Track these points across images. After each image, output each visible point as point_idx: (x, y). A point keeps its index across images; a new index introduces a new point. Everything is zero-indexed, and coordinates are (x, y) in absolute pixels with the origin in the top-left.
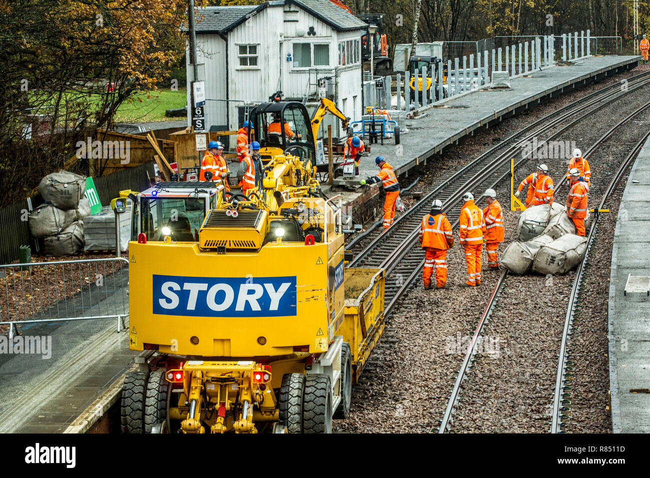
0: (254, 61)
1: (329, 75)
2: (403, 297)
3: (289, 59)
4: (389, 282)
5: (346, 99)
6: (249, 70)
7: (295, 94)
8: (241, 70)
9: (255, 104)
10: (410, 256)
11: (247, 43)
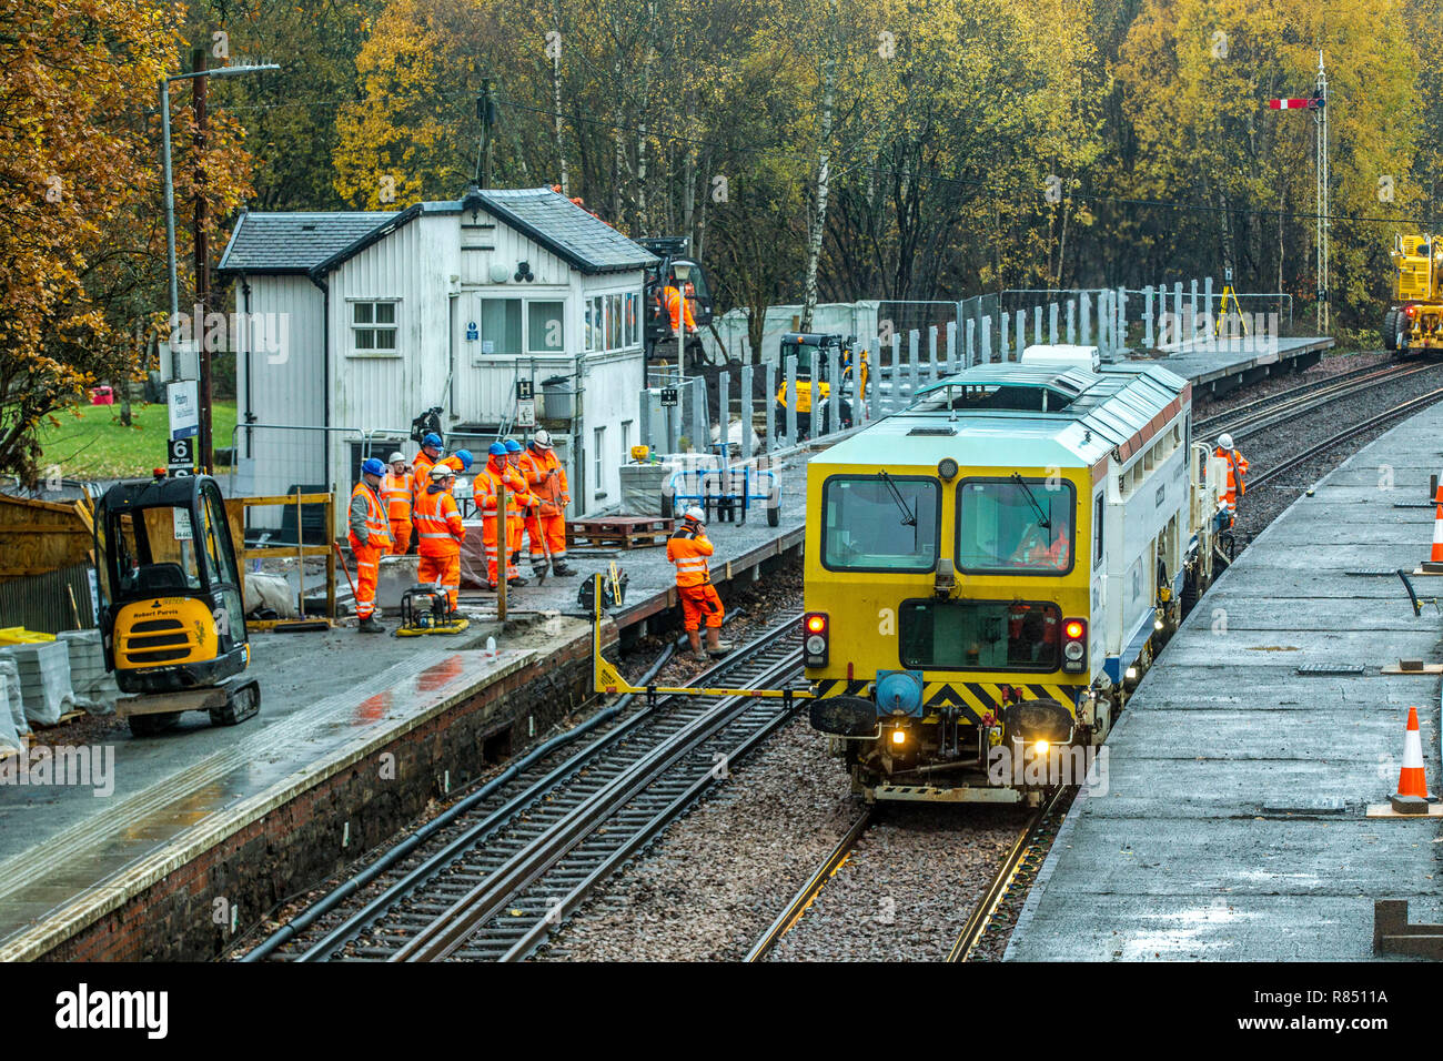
0: (388, 339)
1: (562, 373)
2: (611, 879)
3: (471, 335)
4: (592, 845)
5: (604, 428)
6: (376, 359)
7: (486, 414)
8: (360, 359)
9: (389, 436)
10: (660, 786)
11: (373, 296)
